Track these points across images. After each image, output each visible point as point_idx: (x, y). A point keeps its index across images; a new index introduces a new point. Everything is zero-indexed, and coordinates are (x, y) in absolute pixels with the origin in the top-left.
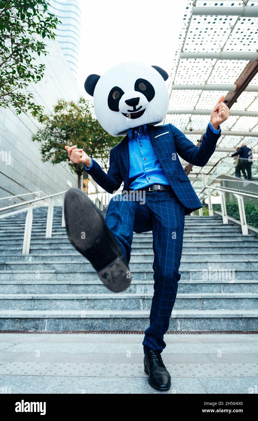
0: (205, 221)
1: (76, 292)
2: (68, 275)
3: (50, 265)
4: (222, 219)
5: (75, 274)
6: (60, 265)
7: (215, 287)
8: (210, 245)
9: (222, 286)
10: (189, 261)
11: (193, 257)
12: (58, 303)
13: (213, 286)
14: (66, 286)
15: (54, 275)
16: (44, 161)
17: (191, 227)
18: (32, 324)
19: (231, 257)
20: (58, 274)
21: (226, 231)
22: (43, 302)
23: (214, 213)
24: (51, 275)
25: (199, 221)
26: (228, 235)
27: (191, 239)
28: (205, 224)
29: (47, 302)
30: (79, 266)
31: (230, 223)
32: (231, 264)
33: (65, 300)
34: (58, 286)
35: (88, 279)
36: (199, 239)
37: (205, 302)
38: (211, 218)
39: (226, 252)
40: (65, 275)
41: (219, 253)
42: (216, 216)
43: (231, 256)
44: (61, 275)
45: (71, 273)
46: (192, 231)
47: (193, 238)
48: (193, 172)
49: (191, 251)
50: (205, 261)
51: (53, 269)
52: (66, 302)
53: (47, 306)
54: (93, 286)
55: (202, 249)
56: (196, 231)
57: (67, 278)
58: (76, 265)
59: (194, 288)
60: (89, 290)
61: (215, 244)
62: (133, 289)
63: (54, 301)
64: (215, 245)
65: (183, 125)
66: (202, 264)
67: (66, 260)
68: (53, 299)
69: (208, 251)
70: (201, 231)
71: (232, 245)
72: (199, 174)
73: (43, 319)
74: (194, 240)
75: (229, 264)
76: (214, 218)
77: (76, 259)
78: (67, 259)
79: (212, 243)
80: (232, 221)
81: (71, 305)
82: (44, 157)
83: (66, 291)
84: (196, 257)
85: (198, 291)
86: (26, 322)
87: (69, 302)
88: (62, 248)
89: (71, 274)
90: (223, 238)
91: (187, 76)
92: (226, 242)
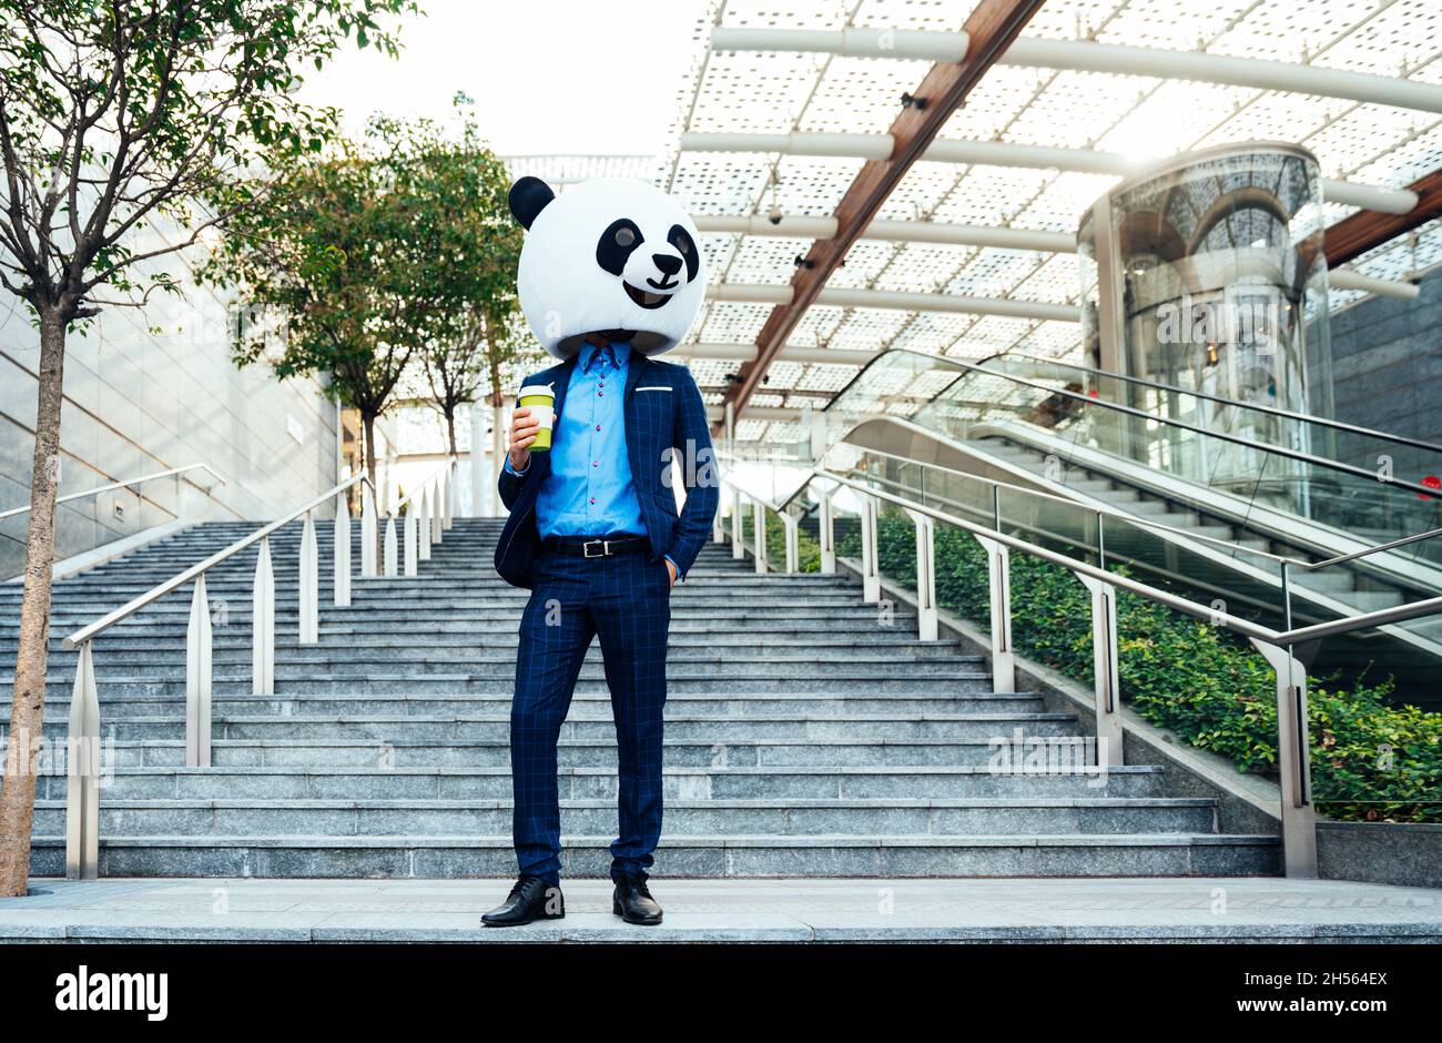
0: (804, 592)
1: (454, 795)
2: (420, 752)
3: (357, 727)
4: (861, 587)
5: (442, 750)
6: (385, 727)
7: (821, 783)
8: (814, 673)
9: (841, 779)
10: (754, 717)
11: (765, 707)
12: (422, 818)
13: (818, 779)
14: (428, 779)
16: (242, 363)
17: (758, 615)
19: (875, 706)
21: (869, 626)
22: (382, 815)
23: (837, 562)
25: (785, 591)
26: (874, 640)
27: (760, 654)
28: (805, 603)
29: (394, 816)
30: (440, 728)
32: (870, 725)
34: (405, 780)
35: (477, 762)
36: (783, 654)
37: (794, 816)
38: (827, 583)
39: (864, 691)
40: (413, 752)
41: (841, 695)
42: (843, 572)
43: (873, 703)
45: (429, 747)
46: (761, 626)
47: (764, 650)
49: (758, 689)
50: (800, 717)
51: (368, 736)
53: (394, 827)
54: (501, 780)
55: (794, 683)
56: (777, 627)
57: (418, 760)
58: (431, 727)
59: (767, 785)
60: (491, 789)
61: (832, 668)
62: (606, 787)
63: (411, 814)
64: (831, 673)
66: (792, 727)
67: (393, 713)
69: (811, 690)
70: (791, 626)
71: (879, 673)
72: (794, 392)
73: (403, 849)
74: (767, 656)
75: (865, 725)
76: (837, 582)
77: (423, 710)
78: (397, 711)
79: (823, 667)
80: (890, 595)
83: (429, 792)
84: (773, 706)
85: (776, 793)
87: (450, 818)
88: (370, 677)
89: (428, 751)
90: (857, 651)
92: (865, 663)
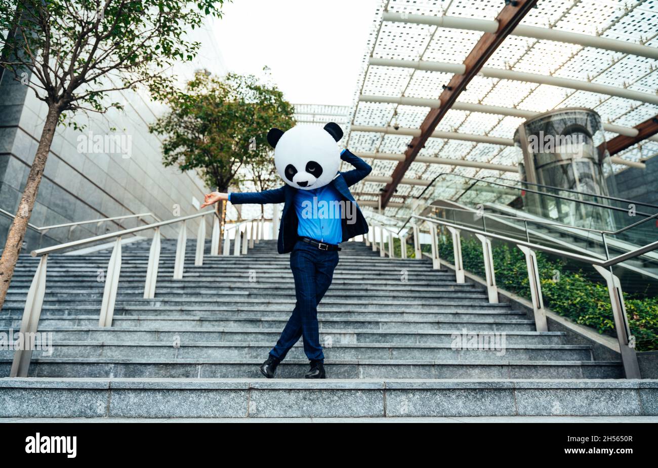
0: (407, 265)
3: (190, 312)
4: (432, 264)
5: (228, 322)
6: (204, 312)
7: (409, 339)
8: (409, 294)
9: (418, 337)
10: (380, 311)
11: (385, 307)
13: (407, 337)
14: (217, 334)
15: (198, 323)
16: (167, 165)
17: (387, 273)
18: (181, 370)
20: (204, 322)
21: (435, 278)
22: (190, 350)
23: (422, 255)
24: (194, 323)
25: (399, 265)
26: (436, 283)
27: (385, 287)
28: (407, 269)
30: (230, 314)
31: (443, 269)
32: (434, 315)
33: (220, 347)
36: (395, 287)
37: (394, 353)
38: (418, 262)
39: (432, 302)
40: (214, 323)
41: (421, 303)
42: (425, 259)
43: (435, 307)
44: (207, 323)
46: (388, 277)
47: (388, 286)
48: (398, 194)
49: (383, 301)
50: (401, 311)
51: (196, 316)
52: (221, 350)
54: (254, 335)
58: (225, 313)
59: (383, 339)
60: (249, 339)
65: (385, 119)
68: (203, 347)
71: (439, 295)
72: (408, 197)
73: (196, 365)
75: (431, 315)
76: (422, 262)
77: (224, 306)
78: (212, 306)
79: (413, 292)
80: (445, 266)
81: (227, 354)
82: (166, 159)
83: (218, 339)
84: (390, 307)
85: (387, 342)
86: (173, 368)
88: (202, 292)
90: (428, 287)
91: (393, 46)
92: (431, 291)
